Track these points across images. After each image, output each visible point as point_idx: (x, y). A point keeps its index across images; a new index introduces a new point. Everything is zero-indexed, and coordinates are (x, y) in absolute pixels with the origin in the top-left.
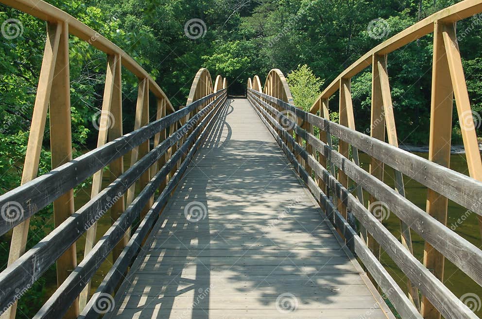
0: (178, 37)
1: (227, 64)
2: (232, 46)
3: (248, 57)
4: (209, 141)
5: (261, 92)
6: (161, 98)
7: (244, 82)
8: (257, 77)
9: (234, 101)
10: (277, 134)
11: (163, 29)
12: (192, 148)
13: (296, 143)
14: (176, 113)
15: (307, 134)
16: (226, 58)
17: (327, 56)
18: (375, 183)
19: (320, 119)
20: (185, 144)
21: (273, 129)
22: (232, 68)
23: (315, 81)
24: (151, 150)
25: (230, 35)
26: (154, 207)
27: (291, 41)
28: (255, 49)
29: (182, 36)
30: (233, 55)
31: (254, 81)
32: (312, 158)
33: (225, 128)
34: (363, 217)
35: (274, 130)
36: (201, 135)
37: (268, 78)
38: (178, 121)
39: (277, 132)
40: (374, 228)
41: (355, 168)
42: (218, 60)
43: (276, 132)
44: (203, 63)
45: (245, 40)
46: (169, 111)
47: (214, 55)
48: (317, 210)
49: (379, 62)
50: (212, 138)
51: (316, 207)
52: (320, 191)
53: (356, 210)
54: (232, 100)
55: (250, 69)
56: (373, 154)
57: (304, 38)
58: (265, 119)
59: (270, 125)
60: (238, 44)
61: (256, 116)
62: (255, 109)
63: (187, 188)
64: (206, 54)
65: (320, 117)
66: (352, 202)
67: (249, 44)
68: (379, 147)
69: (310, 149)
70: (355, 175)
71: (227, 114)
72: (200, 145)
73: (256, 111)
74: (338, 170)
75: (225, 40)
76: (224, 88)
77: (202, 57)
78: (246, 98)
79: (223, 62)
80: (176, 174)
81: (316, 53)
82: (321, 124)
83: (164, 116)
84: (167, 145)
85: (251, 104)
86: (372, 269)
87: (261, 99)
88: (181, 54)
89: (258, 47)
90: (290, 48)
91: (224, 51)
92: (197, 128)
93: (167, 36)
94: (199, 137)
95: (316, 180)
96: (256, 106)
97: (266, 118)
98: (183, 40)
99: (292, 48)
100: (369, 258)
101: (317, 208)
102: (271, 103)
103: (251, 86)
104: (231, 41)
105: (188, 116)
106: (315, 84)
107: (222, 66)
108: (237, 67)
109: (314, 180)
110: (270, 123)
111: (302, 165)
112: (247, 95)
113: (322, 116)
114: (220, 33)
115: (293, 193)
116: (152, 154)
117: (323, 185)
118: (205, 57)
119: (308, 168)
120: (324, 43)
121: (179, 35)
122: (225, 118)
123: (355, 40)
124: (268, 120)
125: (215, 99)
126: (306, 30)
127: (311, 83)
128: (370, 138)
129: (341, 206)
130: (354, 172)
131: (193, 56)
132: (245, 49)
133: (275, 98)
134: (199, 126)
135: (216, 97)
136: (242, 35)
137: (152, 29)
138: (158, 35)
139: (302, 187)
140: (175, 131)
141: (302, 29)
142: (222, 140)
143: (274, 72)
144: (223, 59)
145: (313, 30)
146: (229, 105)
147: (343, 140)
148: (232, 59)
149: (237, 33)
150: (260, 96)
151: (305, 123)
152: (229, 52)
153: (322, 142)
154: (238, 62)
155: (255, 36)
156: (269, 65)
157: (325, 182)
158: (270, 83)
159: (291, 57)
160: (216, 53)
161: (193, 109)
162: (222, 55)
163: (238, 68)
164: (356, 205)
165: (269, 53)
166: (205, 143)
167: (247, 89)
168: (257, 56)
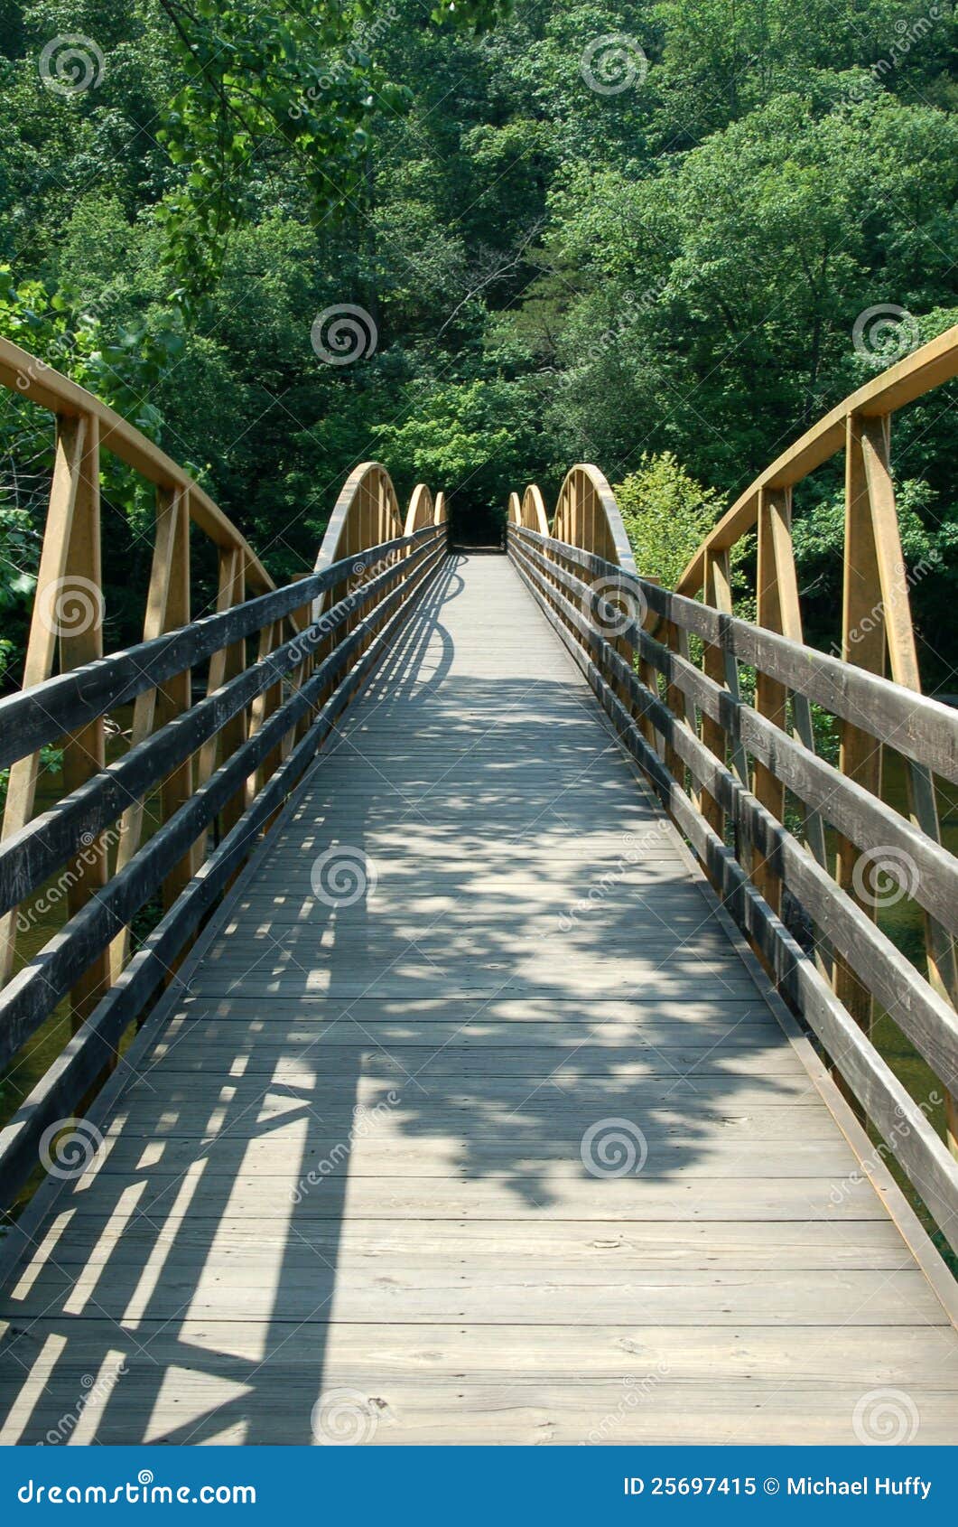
0: (301, 372)
1: (448, 450)
2: (463, 397)
3: (510, 429)
4: (383, 681)
5: (544, 533)
6: (229, 547)
7: (497, 505)
8: (534, 489)
9: (467, 560)
10: (588, 659)
11: (256, 347)
12: (332, 700)
13: (642, 686)
14: (280, 594)
15: (669, 656)
16: (446, 433)
17: (745, 427)
18: (852, 801)
19: (704, 611)
20: (306, 687)
21: (577, 643)
22: (462, 462)
23: (700, 500)
24: (194, 703)
25: (458, 363)
26: (202, 873)
27: (638, 383)
28: (532, 404)
29: (315, 366)
30: (466, 422)
31: (527, 501)
32: (683, 728)
33: (436, 640)
34: (819, 900)
35: (581, 648)
36: (360, 662)
37: (565, 493)
38: (286, 618)
39: (589, 653)
40: (852, 936)
41: (799, 756)
42: (420, 439)
43: (584, 653)
44: (376, 447)
45: (500, 381)
46: (254, 587)
47: (410, 424)
48: (696, 887)
49: (864, 438)
50: (394, 673)
51: (695, 879)
52: (708, 830)
53: (803, 882)
54: (462, 560)
55: (517, 466)
56: (846, 712)
57: (679, 375)
58: (555, 615)
59: (568, 631)
60: (480, 393)
61: (531, 605)
62: (528, 586)
63: (308, 817)
64: (386, 420)
65: (704, 606)
66: (794, 860)
67: (510, 390)
68: (865, 690)
69: (678, 701)
70: (800, 775)
71: (443, 601)
72: (358, 691)
73: (532, 590)
74: (755, 765)
75: (441, 379)
76: (437, 523)
77: (374, 429)
78: (504, 553)
79: (435, 444)
80: (276, 776)
81: (714, 417)
82: (706, 625)
83: (240, 602)
84: (250, 688)
85: (519, 571)
86: (847, 1060)
87: (545, 556)
88: (311, 420)
89: (539, 401)
90: (637, 404)
91: (443, 411)
92: (347, 640)
93: (269, 367)
94: (355, 668)
95: (694, 796)
96: (532, 577)
97: (558, 610)
98: (315, 378)
99: (641, 404)
100: (837, 1026)
101: (699, 882)
102: (572, 567)
103: (517, 517)
104: (459, 381)
105: (317, 603)
106: (700, 506)
107: (432, 455)
108: (480, 458)
109: (690, 797)
110: (571, 626)
111: (655, 749)
112: (506, 542)
113: (712, 601)
114: (429, 359)
115: (627, 835)
116: (197, 716)
117: (714, 811)
118: (383, 428)
119: (674, 761)
120: (739, 387)
121: (304, 364)
122: (437, 613)
123: (829, 378)
124: (564, 617)
125: (408, 556)
126: (683, 349)
127: (689, 507)
128: (842, 665)
129: (763, 872)
130: (796, 768)
131: (346, 426)
132: (502, 406)
133: (583, 551)
134: (353, 633)
135: (412, 550)
136: (492, 363)
137: (224, 348)
138: (243, 367)
139: (656, 817)
140: (275, 646)
141: (673, 347)
142: (425, 676)
143: (580, 472)
144: (436, 436)
145: (706, 349)
146: (453, 575)
147: (767, 673)
148: (464, 436)
149: (479, 359)
150: (542, 546)
151: (665, 624)
152: (452, 414)
153: (710, 681)
154: (480, 445)
155: (529, 367)
156: (571, 455)
157: (720, 804)
158: (569, 505)
159: (637, 430)
160: (416, 418)
161: (335, 584)
162: (433, 423)
163: (479, 461)
164: (803, 866)
165: (574, 418)
166: (372, 686)
167: (506, 528)
168: (539, 429)
